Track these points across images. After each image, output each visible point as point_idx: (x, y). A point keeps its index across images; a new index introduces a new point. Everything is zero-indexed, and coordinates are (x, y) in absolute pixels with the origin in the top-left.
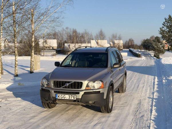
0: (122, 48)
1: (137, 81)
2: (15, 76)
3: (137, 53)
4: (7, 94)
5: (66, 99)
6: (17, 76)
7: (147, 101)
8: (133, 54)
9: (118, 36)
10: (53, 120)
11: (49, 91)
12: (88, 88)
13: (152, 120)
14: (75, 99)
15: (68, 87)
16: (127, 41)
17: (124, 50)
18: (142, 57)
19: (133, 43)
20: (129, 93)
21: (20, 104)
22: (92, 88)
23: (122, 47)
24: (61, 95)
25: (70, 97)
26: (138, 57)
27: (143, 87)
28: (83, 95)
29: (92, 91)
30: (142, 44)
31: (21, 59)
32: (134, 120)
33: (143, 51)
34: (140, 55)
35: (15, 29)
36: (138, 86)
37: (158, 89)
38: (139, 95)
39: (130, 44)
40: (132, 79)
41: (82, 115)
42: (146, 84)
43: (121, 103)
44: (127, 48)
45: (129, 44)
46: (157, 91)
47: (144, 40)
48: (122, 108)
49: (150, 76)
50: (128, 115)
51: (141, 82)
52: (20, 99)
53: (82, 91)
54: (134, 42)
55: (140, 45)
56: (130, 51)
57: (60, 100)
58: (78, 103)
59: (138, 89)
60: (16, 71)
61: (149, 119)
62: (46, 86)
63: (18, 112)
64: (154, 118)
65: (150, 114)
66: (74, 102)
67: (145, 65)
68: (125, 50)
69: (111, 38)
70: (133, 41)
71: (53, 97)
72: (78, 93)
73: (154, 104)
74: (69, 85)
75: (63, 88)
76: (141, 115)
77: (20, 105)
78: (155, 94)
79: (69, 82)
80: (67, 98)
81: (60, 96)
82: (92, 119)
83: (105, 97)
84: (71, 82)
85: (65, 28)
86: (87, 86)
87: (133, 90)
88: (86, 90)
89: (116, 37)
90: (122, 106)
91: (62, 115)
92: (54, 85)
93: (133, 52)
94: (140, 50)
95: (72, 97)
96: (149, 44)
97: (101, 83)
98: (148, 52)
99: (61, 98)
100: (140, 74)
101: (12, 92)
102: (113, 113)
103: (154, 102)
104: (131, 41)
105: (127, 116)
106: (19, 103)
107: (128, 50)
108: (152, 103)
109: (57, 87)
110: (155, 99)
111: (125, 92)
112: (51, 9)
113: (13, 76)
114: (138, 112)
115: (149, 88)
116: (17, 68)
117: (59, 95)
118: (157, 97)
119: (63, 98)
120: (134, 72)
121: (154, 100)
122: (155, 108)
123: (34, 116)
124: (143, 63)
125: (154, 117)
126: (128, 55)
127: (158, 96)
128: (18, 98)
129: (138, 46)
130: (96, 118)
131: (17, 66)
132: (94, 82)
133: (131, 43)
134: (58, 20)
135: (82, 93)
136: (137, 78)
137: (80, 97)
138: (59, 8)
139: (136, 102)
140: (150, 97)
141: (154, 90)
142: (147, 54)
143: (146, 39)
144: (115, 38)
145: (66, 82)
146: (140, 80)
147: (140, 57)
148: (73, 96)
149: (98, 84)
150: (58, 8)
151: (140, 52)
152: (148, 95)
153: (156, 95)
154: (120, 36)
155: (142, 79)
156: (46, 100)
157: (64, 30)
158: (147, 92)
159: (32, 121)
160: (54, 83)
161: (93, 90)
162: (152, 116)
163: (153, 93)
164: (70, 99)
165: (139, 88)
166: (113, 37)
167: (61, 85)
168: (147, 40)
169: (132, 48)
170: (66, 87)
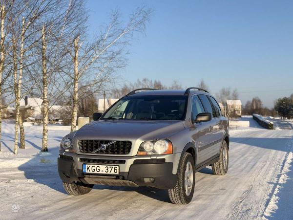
0: (240, 114)
1: (253, 159)
2: (42, 151)
3: (267, 121)
4: (15, 174)
5: (100, 172)
6: (46, 150)
7: (263, 187)
8: (260, 125)
9: (232, 91)
10: (76, 213)
11: (71, 159)
12: (142, 153)
13: (265, 216)
14: (118, 173)
15: (107, 152)
16: (248, 102)
17: (243, 116)
18: (275, 129)
19: (260, 105)
20: (234, 175)
21: (28, 188)
22: (150, 154)
23: (241, 112)
24: (91, 166)
25: (107, 169)
26: (269, 129)
27: (264, 166)
28: (131, 166)
29: (149, 158)
30: (276, 108)
31: (64, 130)
32: (230, 216)
33: (278, 118)
34: (272, 125)
35: (45, 71)
36: (254, 165)
37: (289, 170)
38: (250, 178)
39: (255, 107)
40: (246, 156)
41: (134, 205)
42: (268, 163)
43: (213, 189)
44: (249, 114)
45: (253, 107)
46: (287, 173)
47: (279, 101)
48: (213, 196)
49: (280, 152)
50: (222, 207)
51: (261, 159)
52: (32, 180)
53: (131, 157)
54: (262, 103)
55: (273, 110)
56: (255, 119)
57: (91, 176)
58: (124, 181)
59: (253, 169)
60: (45, 142)
61: (259, 215)
62: (67, 150)
63: (19, 200)
64: (271, 213)
65: (263, 207)
66: (116, 179)
67: (276, 136)
68: (246, 116)
69: (219, 95)
70: (259, 101)
71: (78, 170)
72: (123, 162)
73: (276, 191)
74: (107, 148)
75: (97, 152)
76: (245, 209)
77: (28, 190)
78: (282, 177)
79: (107, 142)
80: (102, 171)
81: (90, 168)
82: (150, 213)
83: (175, 172)
84: (111, 141)
85: (141, 80)
86: (141, 149)
87: (242, 171)
88: (137, 156)
89: (229, 94)
90: (214, 193)
91: (96, 205)
92: (81, 148)
93: (259, 120)
94: (272, 118)
95: (112, 170)
96: (288, 106)
97: (167, 144)
98: (287, 120)
99: (91, 172)
100: (263, 149)
101: (23, 172)
102: (194, 204)
103: (276, 189)
104: (256, 101)
105: (218, 210)
106: (29, 186)
107: (251, 117)
108: (273, 191)
109: (87, 151)
110: (280, 185)
111: (227, 174)
112: (108, 40)
113: (40, 151)
114: (242, 203)
115: (273, 169)
116: (46, 137)
117: (89, 166)
118: (285, 182)
119: (96, 172)
120: (252, 145)
121: (278, 186)
122: (277, 197)
123: (45, 207)
124: (272, 134)
125: (271, 211)
126: (251, 126)
127: (286, 180)
128: (29, 180)
129: (269, 111)
130: (158, 212)
131: (46, 134)
132: (154, 142)
133: (257, 105)
134: (118, 56)
135: (129, 162)
136: (254, 154)
137: (127, 170)
138: (121, 36)
139: (243, 188)
140: (272, 181)
141: (281, 172)
142: (285, 124)
143: (282, 98)
144: (227, 95)
145: (102, 142)
146: (260, 157)
147: (272, 128)
148: (114, 167)
149: (162, 146)
150: (119, 36)
151: (273, 120)
152: (268, 179)
153: (283, 179)
154: (234, 92)
155: (264, 156)
156: (67, 177)
157: (140, 83)
158: (268, 175)
159: (37, 213)
160: (81, 144)
161: (150, 156)
162: (267, 210)
163: (279, 176)
164: (109, 173)
165: (255, 168)
166: (224, 94)
167: (94, 148)
168: (285, 99)
169: (259, 114)
170: (101, 151)
